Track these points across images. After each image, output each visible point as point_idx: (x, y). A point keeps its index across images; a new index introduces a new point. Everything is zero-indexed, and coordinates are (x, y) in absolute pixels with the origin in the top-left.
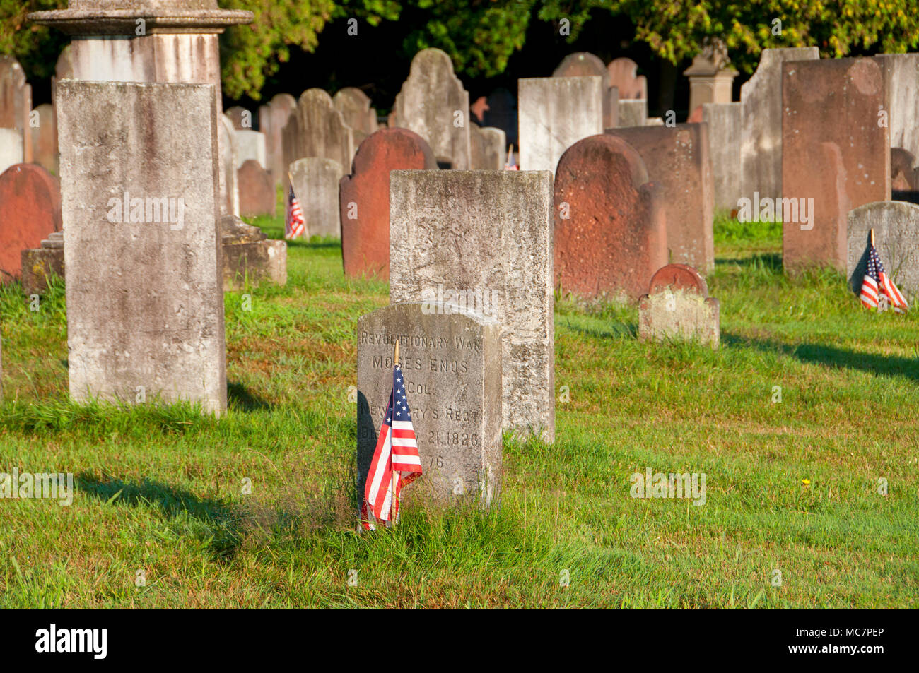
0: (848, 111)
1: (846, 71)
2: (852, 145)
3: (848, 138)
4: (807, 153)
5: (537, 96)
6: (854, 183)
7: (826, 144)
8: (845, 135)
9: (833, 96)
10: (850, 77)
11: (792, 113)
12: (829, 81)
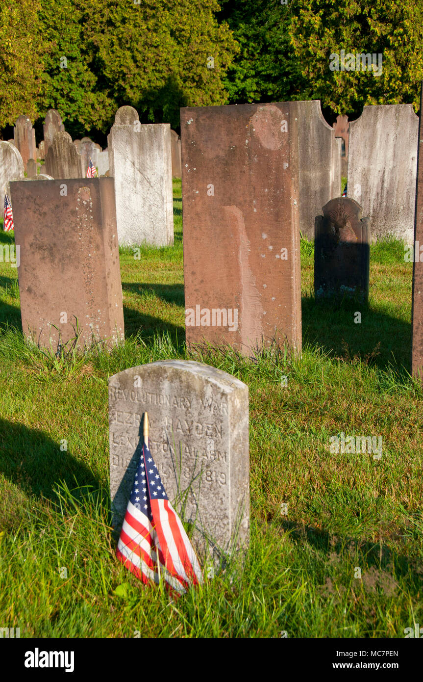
0: (250, 170)
1: (248, 120)
2: (255, 210)
3: (251, 202)
4: (208, 218)
5: (125, 138)
6: (258, 256)
7: (227, 208)
8: (248, 198)
9: (234, 150)
10: (252, 127)
11: (192, 170)
12: (230, 133)
